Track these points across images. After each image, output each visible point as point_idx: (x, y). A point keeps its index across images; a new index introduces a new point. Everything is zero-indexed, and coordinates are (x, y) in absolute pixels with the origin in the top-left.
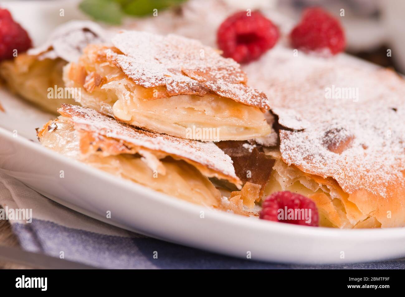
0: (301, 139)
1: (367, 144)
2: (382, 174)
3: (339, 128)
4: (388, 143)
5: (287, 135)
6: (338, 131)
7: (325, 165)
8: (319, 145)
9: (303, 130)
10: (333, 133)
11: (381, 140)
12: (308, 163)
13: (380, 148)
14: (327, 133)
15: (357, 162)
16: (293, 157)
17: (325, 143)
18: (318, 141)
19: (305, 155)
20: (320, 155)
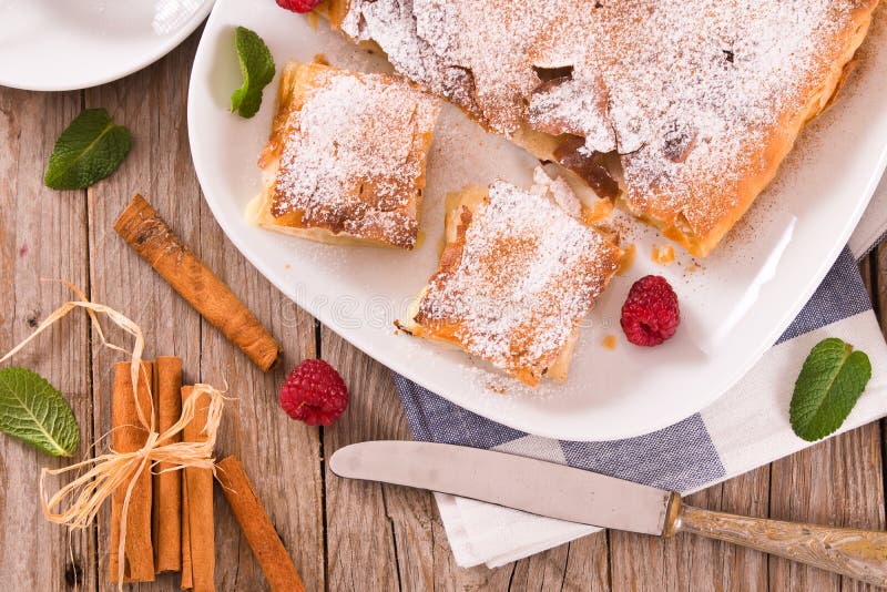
0: (643, 160)
1: (710, 134)
2: (730, 175)
3: (680, 137)
4: (730, 124)
5: (628, 160)
6: (679, 141)
7: (672, 189)
8: (662, 159)
9: (644, 145)
10: (674, 145)
11: (723, 123)
12: (655, 192)
13: (724, 134)
14: (669, 143)
15: (704, 167)
16: (639, 190)
17: (668, 155)
18: (660, 154)
19: (651, 181)
20: (665, 174)
